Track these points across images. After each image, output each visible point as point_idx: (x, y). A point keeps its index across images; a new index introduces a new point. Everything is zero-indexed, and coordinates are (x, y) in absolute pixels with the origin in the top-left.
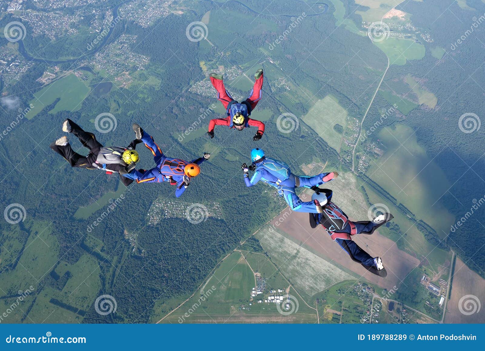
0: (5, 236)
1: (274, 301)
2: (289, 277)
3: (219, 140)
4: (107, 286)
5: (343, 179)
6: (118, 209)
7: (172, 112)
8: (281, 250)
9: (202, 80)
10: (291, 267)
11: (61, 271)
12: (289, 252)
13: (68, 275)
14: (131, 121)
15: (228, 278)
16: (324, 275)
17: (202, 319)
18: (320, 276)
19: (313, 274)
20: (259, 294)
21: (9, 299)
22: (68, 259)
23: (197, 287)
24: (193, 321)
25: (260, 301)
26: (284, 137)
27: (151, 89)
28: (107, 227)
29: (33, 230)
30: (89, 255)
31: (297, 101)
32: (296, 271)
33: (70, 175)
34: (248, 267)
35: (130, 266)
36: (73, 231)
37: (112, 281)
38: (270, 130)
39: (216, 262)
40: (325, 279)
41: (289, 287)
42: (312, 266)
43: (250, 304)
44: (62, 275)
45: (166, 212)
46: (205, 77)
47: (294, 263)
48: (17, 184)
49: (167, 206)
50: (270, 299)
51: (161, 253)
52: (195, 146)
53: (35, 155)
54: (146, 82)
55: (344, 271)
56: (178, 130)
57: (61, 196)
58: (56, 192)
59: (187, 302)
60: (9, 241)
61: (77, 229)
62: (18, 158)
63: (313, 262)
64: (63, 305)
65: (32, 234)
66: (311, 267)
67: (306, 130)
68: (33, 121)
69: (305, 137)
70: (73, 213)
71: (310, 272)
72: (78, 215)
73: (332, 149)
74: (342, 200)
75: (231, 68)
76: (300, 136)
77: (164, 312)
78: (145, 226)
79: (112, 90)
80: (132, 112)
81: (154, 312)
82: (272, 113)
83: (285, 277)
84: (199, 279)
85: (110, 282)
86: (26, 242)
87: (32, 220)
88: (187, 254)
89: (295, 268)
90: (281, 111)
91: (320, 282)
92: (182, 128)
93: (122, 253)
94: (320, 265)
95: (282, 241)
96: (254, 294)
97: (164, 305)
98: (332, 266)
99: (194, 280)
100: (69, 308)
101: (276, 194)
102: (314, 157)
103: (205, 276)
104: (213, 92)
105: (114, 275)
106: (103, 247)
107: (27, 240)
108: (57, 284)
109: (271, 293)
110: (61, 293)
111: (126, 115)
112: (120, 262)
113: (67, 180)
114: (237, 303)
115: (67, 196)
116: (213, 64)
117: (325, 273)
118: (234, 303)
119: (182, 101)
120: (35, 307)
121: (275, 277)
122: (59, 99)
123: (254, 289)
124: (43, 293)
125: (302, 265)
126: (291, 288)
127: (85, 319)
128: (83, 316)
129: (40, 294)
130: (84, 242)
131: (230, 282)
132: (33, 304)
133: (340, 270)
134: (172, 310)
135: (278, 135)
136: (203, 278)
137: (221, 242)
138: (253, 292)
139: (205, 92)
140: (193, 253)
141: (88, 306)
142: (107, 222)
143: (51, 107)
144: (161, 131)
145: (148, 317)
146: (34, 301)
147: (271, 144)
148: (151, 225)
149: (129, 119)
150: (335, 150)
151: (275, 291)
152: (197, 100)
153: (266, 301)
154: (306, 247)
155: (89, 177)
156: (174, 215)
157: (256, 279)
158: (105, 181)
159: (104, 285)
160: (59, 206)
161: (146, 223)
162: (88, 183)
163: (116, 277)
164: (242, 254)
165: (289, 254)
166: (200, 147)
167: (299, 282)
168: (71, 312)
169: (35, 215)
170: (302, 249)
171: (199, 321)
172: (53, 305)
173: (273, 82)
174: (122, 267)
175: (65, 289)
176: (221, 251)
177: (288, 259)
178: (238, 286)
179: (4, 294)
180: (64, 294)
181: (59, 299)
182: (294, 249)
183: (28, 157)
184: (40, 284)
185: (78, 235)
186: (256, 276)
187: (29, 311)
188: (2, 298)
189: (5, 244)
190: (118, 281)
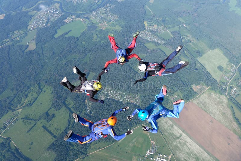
0: (32, 89)
2: (172, 149)
4: (70, 126)
5: (218, 99)
7: (124, 44)
8: (170, 131)
9: (143, 30)
10: (174, 143)
11: (51, 112)
12: (175, 134)
13: (54, 115)
15: (135, 139)
16: (196, 155)
18: (192, 154)
19: (188, 152)
20: (151, 154)
21: (25, 120)
22: (55, 108)
25: (151, 159)
27: (116, 31)
28: (77, 96)
29: (44, 89)
30: (66, 108)
31: (196, 49)
32: (177, 147)
33: (67, 67)
34: (148, 137)
36: (61, 94)
37: (74, 125)
40: (195, 157)
42: (188, 146)
43: (145, 159)
44: (51, 115)
45: (109, 95)
46: (146, 29)
47: (177, 142)
48: (43, 67)
49: (110, 92)
50: (158, 159)
51: (102, 116)
52: (133, 63)
53: (54, 55)
54: (114, 28)
55: (210, 155)
57: (60, 76)
58: (58, 73)
59: (109, 147)
60: (32, 92)
61: (63, 94)
62: (46, 55)
64: (47, 130)
65: (43, 91)
66: (187, 147)
67: (199, 66)
68: (57, 39)
69: (198, 69)
71: (186, 149)
73: (214, 79)
74: (216, 111)
75: (161, 27)
76: (195, 69)
77: (96, 149)
79: (96, 29)
80: (104, 41)
81: (91, 147)
83: (170, 149)
85: (72, 124)
87: (45, 85)
89: (177, 145)
91: (192, 158)
93: (82, 111)
95: (172, 126)
96: (148, 153)
97: (97, 145)
98: (202, 150)
100: (50, 132)
101: (173, 98)
102: (201, 82)
104: (148, 37)
106: (73, 106)
107: (40, 94)
108: (47, 119)
109: (159, 155)
110: (48, 124)
111: (100, 42)
113: (65, 69)
114: (137, 156)
116: (151, 23)
117: (196, 153)
118: (135, 155)
119: (130, 39)
120: (35, 127)
121: (163, 147)
122: (71, 31)
123: (149, 150)
124: (40, 121)
125: (182, 144)
126: (172, 156)
127: (56, 140)
128: (55, 138)
130: (65, 101)
131: (136, 142)
133: (207, 155)
134: (100, 149)
137: (135, 118)
138: (148, 152)
139: (144, 37)
140: (118, 120)
141: (59, 134)
143: (67, 33)
145: (87, 149)
146: (35, 124)
149: (101, 44)
150: (216, 81)
151: (162, 155)
153: (155, 160)
154: (187, 134)
156: (113, 97)
157: (152, 145)
159: (69, 125)
160: (58, 81)
166: (135, 65)
167: (178, 154)
168: (50, 134)
169: (46, 83)
170: (184, 135)
171: (113, 159)
172: (43, 128)
173: (184, 37)
175: (50, 122)
176: (135, 124)
177: (174, 138)
178: (140, 146)
179: (23, 117)
180: (49, 125)
181: (46, 126)
182: (179, 133)
183: (51, 55)
184: (40, 116)
185: (63, 97)
186: (152, 143)
187: (32, 128)
188: (22, 118)
189: (30, 93)
190: (76, 125)
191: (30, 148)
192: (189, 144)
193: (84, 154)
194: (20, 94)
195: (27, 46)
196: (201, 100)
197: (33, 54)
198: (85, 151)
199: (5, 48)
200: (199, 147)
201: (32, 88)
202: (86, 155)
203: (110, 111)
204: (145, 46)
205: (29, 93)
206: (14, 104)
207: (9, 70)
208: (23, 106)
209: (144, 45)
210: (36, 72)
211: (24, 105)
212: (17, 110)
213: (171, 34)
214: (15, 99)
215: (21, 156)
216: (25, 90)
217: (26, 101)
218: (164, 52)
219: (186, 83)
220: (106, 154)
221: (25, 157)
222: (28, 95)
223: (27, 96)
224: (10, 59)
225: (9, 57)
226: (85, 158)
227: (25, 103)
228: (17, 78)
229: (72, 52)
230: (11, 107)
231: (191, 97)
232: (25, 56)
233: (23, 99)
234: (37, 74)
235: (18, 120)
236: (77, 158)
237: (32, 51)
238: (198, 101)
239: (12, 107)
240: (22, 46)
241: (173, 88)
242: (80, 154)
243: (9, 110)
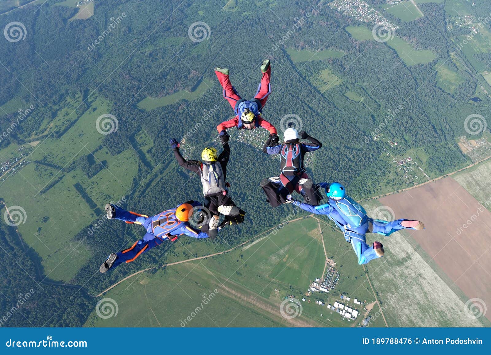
0: (67, 102)
1: (341, 312)
2: (380, 289)
3: (344, 69)
4: (137, 194)
6: (186, 112)
10: (387, 275)
11: (98, 158)
12: (393, 252)
13: (104, 163)
14: (243, 21)
15: (286, 249)
16: (442, 313)
17: (229, 287)
18: (434, 311)
19: (422, 303)
20: (322, 292)
21: (42, 166)
22: (111, 147)
23: (239, 243)
24: (216, 283)
25: (320, 303)
26: (443, 91)
28: (165, 127)
29: (94, 105)
30: (133, 151)
31: (484, 50)
32: (394, 285)
33: (152, 61)
34: (321, 248)
35: (170, 181)
36: (129, 119)
37: (144, 191)
38: (425, 77)
39: (279, 220)
40: (441, 319)
41: (373, 304)
42: (426, 289)
43: (304, 299)
44: (98, 161)
45: (241, 134)
47: (395, 271)
48: (100, 56)
50: (337, 307)
52: (310, 68)
53: (129, 32)
56: (295, 44)
57: (134, 78)
58: (132, 73)
59: (219, 255)
60: (68, 108)
61: (134, 118)
63: (429, 284)
64: (84, 195)
65: (90, 109)
66: (422, 289)
67: (486, 92)
69: (480, 100)
70: (138, 101)
71: (419, 296)
72: (142, 105)
76: (473, 97)
77: (186, 255)
78: (208, 142)
80: (248, 13)
81: (174, 249)
82: (436, 57)
83: (373, 286)
84: (247, 232)
85: (142, 190)
86: (81, 115)
87: (97, 95)
88: (244, 195)
89: (395, 279)
90: (452, 57)
91: (430, 320)
92: (302, 43)
93: (169, 163)
94: (441, 295)
96: (315, 287)
97: (190, 246)
99: (240, 232)
100: (89, 200)
101: (402, 163)
103: (257, 233)
104: (359, 13)
105: (149, 185)
106: (152, 148)
107: (83, 113)
108: (89, 170)
109: (341, 297)
110: (90, 181)
111: (240, 14)
112: (161, 173)
113: (148, 65)
114: (286, 289)
115: (140, 81)
117: (445, 310)
118: (280, 287)
119: (314, 14)
120: (58, 185)
121: (356, 278)
123: (317, 280)
124: (73, 173)
125: (409, 280)
126: (376, 306)
128: (98, 216)
129: (70, 173)
130: (136, 135)
131: (287, 256)
132: (58, 181)
134: (197, 257)
135: (435, 86)
136: (251, 234)
138: (315, 284)
139: (348, 11)
140: (252, 197)
142: (167, 122)
144: (273, 40)
145: (165, 251)
146: (61, 178)
147: (420, 95)
148: (216, 142)
149: (242, 19)
151: (348, 299)
152: (334, 17)
153: (329, 307)
154: (425, 257)
155: (171, 68)
156: (248, 140)
157: (327, 268)
158: (186, 77)
159: (134, 192)
160: (127, 88)
161: (211, 139)
162: (167, 75)
163: (150, 188)
164: (319, 225)
165: (393, 254)
166: (315, 72)
168: (88, 205)
169: (101, 90)
170: (417, 257)
172: (75, 190)
173: (453, 18)
174: (162, 179)
175: (94, 179)
177: (387, 261)
178: (296, 267)
179: (39, 160)
180: (91, 183)
181: (84, 186)
182: (404, 251)
183: (122, 33)
184: (74, 163)
185: (132, 126)
186: (328, 264)
187: (51, 186)
188: (36, 162)
189: (63, 110)
190: (150, 193)
191: (40, 229)
192: (427, 285)
193: (155, 261)
194: (42, 109)
195: (76, 10)
196: (478, 178)
197: (85, 27)
198: (159, 257)
199: (30, 10)
200: (454, 295)
201: (69, 99)
202: (161, 265)
203: (236, 172)
204: (347, 32)
205: (60, 109)
206: (25, 129)
207: (29, 57)
208: (42, 135)
209: (344, 30)
210: (83, 66)
211: (45, 133)
212: (30, 142)
213: (421, 9)
214: (30, 118)
215: (18, 243)
216: (54, 102)
217: (52, 125)
218: (393, 50)
219: (442, 130)
220: (210, 272)
221: (27, 246)
222: (59, 112)
223: (54, 115)
224: (34, 33)
225: (34, 30)
226: (158, 273)
227: (48, 129)
228: (40, 74)
229: (172, 30)
230: (18, 133)
231: (452, 166)
232: (66, 30)
233: (45, 121)
234: (84, 71)
235: (26, 165)
236: (138, 270)
237: (83, 20)
238: (470, 179)
239: (19, 135)
240: (65, 9)
241: (404, 139)
242: (146, 261)
243: (12, 139)
